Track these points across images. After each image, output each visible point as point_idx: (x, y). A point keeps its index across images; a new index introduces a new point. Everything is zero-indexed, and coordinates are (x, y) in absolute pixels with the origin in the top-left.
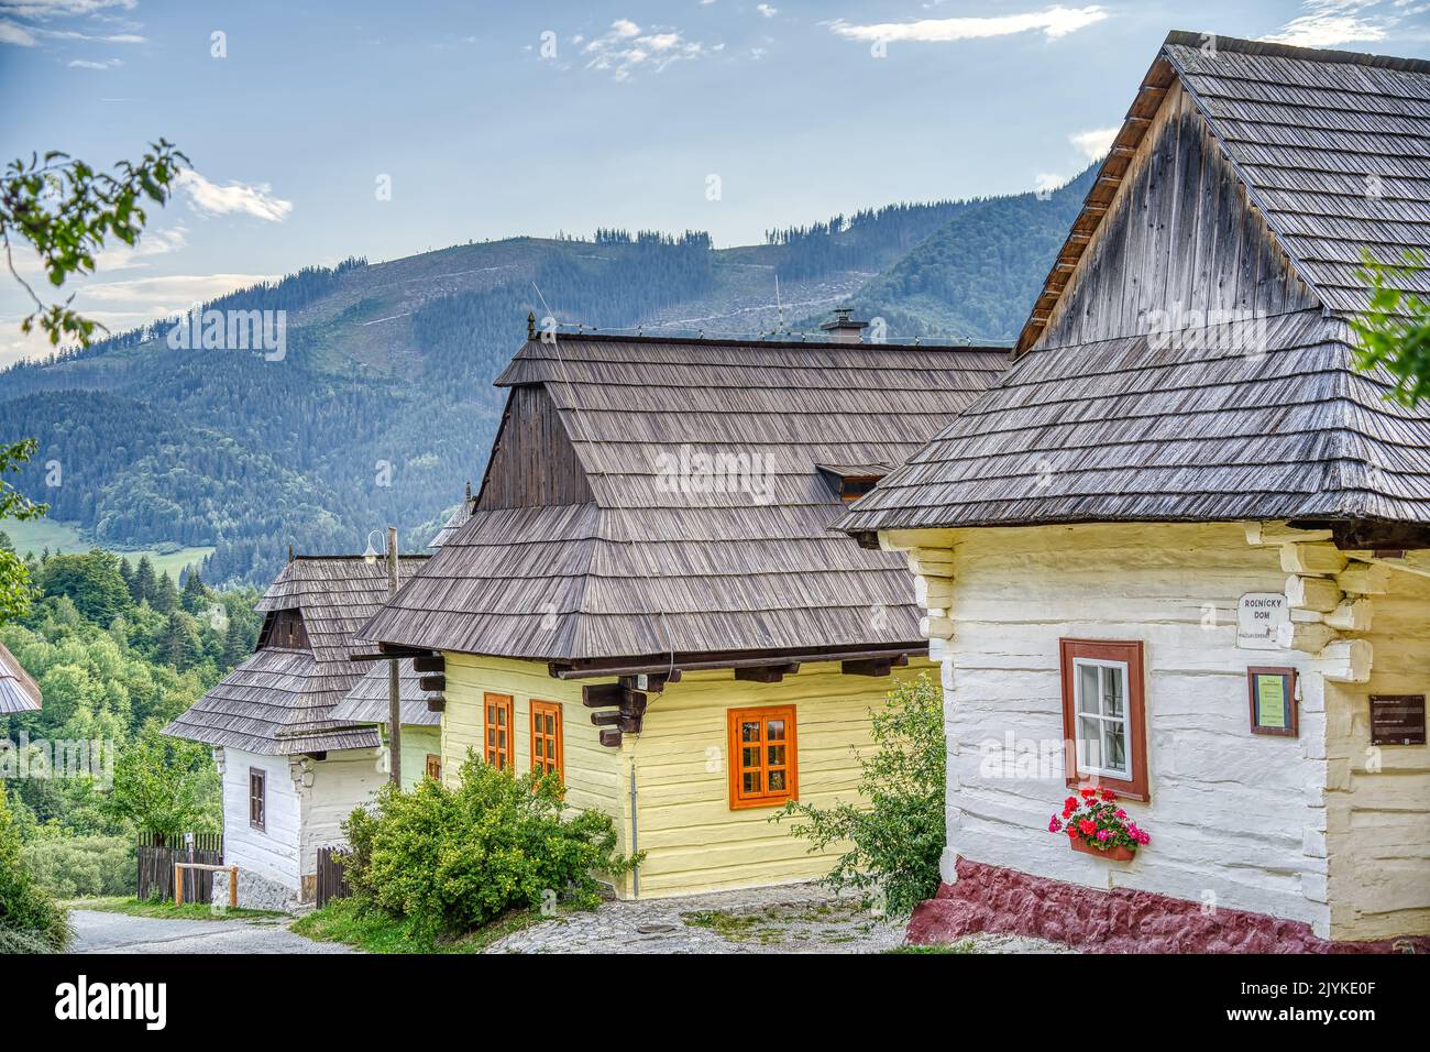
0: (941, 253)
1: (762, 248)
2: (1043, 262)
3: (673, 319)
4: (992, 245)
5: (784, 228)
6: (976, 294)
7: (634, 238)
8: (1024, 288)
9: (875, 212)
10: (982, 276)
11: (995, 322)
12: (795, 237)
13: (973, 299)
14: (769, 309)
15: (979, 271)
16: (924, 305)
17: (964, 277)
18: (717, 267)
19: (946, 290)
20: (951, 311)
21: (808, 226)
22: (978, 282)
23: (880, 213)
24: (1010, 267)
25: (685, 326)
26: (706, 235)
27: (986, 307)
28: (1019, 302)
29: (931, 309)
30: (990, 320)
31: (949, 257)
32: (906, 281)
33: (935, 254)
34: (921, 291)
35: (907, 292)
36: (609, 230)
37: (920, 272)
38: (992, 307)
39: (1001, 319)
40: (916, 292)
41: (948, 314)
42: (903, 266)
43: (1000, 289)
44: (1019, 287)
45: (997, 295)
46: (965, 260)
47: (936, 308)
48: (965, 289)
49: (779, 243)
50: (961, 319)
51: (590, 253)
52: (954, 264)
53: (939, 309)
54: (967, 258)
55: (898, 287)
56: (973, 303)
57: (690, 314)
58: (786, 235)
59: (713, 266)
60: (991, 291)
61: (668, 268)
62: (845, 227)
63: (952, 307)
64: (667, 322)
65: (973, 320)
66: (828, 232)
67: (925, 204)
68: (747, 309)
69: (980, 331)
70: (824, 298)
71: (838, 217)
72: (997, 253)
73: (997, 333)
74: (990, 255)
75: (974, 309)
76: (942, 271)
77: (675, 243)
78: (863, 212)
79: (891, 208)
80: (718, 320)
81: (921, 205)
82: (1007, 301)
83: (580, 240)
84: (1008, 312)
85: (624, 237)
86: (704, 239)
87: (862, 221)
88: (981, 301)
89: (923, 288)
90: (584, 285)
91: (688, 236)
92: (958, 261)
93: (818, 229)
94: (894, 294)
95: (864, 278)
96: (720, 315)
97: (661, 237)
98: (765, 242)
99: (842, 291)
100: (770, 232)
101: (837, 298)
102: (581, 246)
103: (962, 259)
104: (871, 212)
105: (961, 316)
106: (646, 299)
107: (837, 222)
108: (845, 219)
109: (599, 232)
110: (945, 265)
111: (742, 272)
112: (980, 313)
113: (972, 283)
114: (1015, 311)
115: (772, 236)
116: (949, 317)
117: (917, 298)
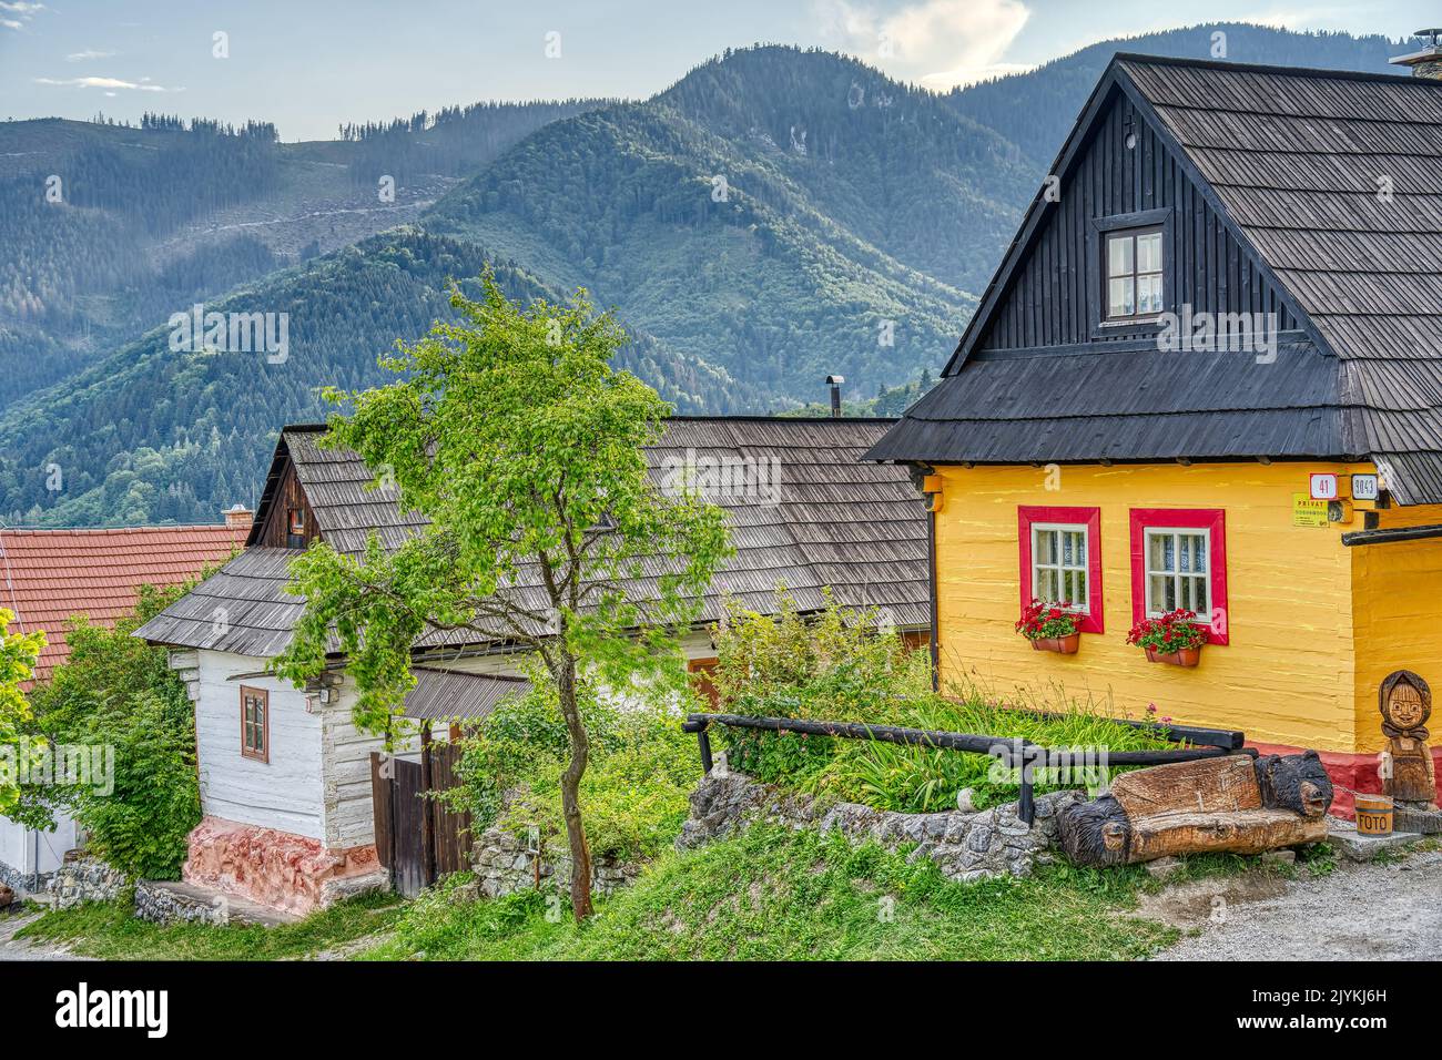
0: (522, 168)
1: (335, 143)
2: (627, 182)
3: (232, 222)
4: (577, 162)
5: (361, 122)
6: (558, 214)
7: (188, 126)
8: (608, 210)
9: (462, 110)
10: (564, 195)
11: (576, 246)
12: (372, 134)
13: (553, 220)
14: (342, 214)
15: (562, 189)
16: (502, 225)
17: (545, 195)
18: (283, 163)
19: (525, 208)
20: (530, 231)
21: (388, 122)
22: (560, 202)
23: (466, 110)
24: (595, 186)
25: (244, 230)
26: (271, 127)
27: (566, 229)
28: (602, 225)
29: (509, 229)
30: (571, 243)
31: (531, 173)
32: (484, 197)
33: (515, 169)
34: (499, 209)
35: (485, 209)
36: (158, 116)
37: (499, 188)
38: (574, 230)
39: (582, 242)
40: (493, 210)
41: (529, 235)
42: (482, 180)
43: (583, 209)
44: (602, 208)
45: (580, 216)
46: (548, 177)
47: (514, 228)
48: (546, 209)
49: (356, 139)
50: (540, 241)
51: (135, 142)
52: (536, 180)
53: (518, 230)
54: (550, 174)
55: (475, 204)
56: (554, 224)
57: (252, 217)
58: (362, 129)
59: (279, 162)
60: (573, 212)
61: (226, 163)
62: (429, 124)
63: (531, 227)
64: (225, 225)
65: (553, 242)
66: (409, 130)
67: (516, 103)
68: (317, 213)
69: (560, 254)
70: (403, 204)
71: (420, 113)
72: (581, 171)
73: (578, 258)
74: (575, 173)
75: (555, 232)
76: (523, 188)
77: (236, 134)
78: (449, 109)
79: (479, 105)
80: (284, 224)
81: (512, 105)
82: (589, 223)
83: (124, 124)
84: (589, 236)
85: (175, 124)
86: (269, 130)
87: (448, 119)
88: (562, 222)
89: (502, 205)
90: (127, 178)
91: (250, 126)
92: (540, 177)
93: (399, 126)
94: (471, 213)
95: (448, 184)
96: (286, 219)
97: (219, 126)
98: (338, 137)
99: (424, 197)
100: (345, 126)
101: (417, 204)
102: (124, 131)
103: (544, 176)
104: (457, 109)
105: (541, 238)
106: (201, 198)
107: (421, 118)
108: (429, 116)
109: (145, 116)
110: (526, 182)
111: (311, 170)
112: (561, 235)
113: (553, 202)
114: (597, 235)
115: (347, 131)
116: (529, 238)
117: (494, 217)
